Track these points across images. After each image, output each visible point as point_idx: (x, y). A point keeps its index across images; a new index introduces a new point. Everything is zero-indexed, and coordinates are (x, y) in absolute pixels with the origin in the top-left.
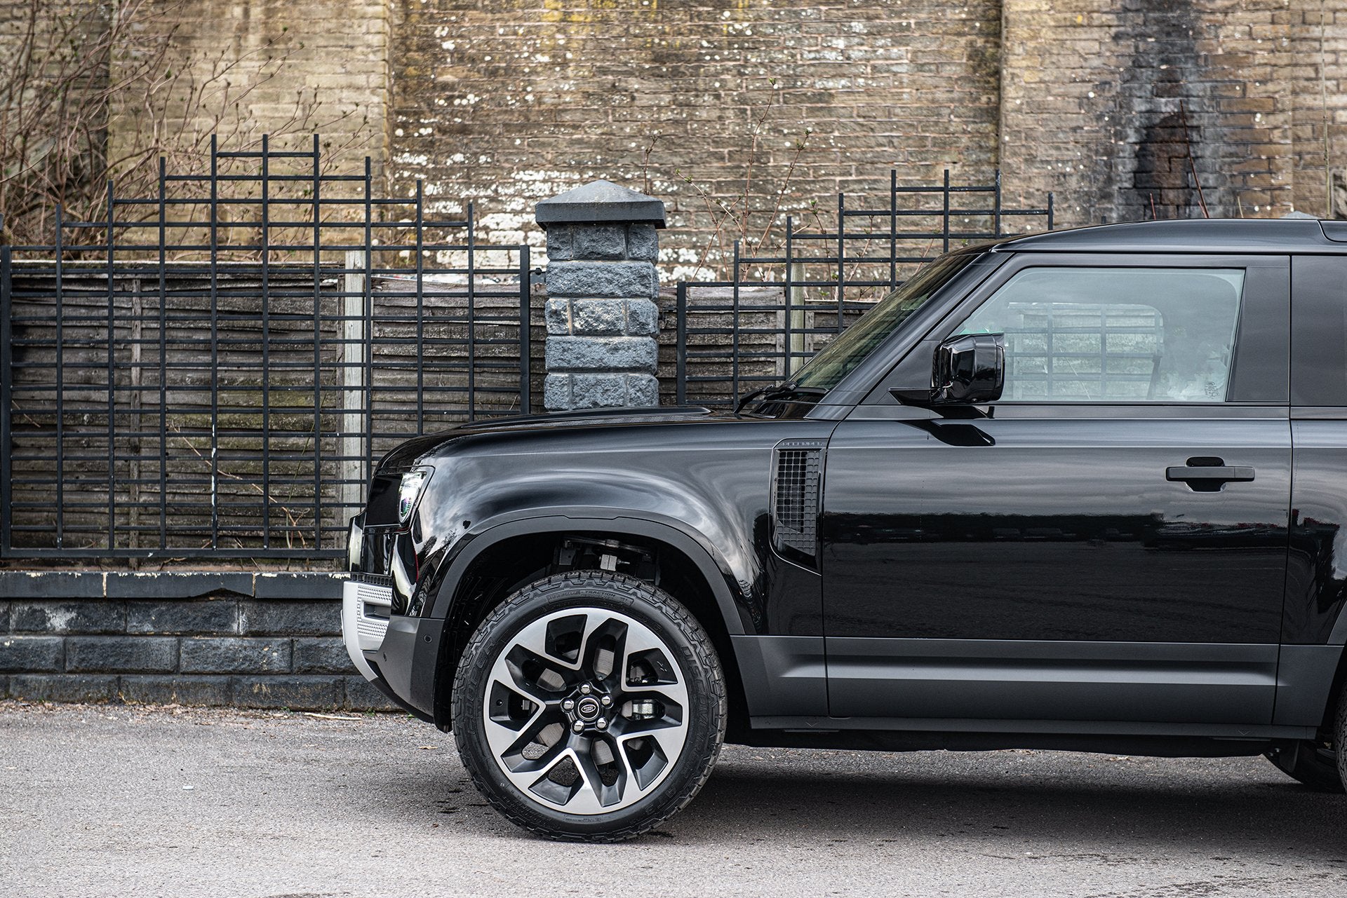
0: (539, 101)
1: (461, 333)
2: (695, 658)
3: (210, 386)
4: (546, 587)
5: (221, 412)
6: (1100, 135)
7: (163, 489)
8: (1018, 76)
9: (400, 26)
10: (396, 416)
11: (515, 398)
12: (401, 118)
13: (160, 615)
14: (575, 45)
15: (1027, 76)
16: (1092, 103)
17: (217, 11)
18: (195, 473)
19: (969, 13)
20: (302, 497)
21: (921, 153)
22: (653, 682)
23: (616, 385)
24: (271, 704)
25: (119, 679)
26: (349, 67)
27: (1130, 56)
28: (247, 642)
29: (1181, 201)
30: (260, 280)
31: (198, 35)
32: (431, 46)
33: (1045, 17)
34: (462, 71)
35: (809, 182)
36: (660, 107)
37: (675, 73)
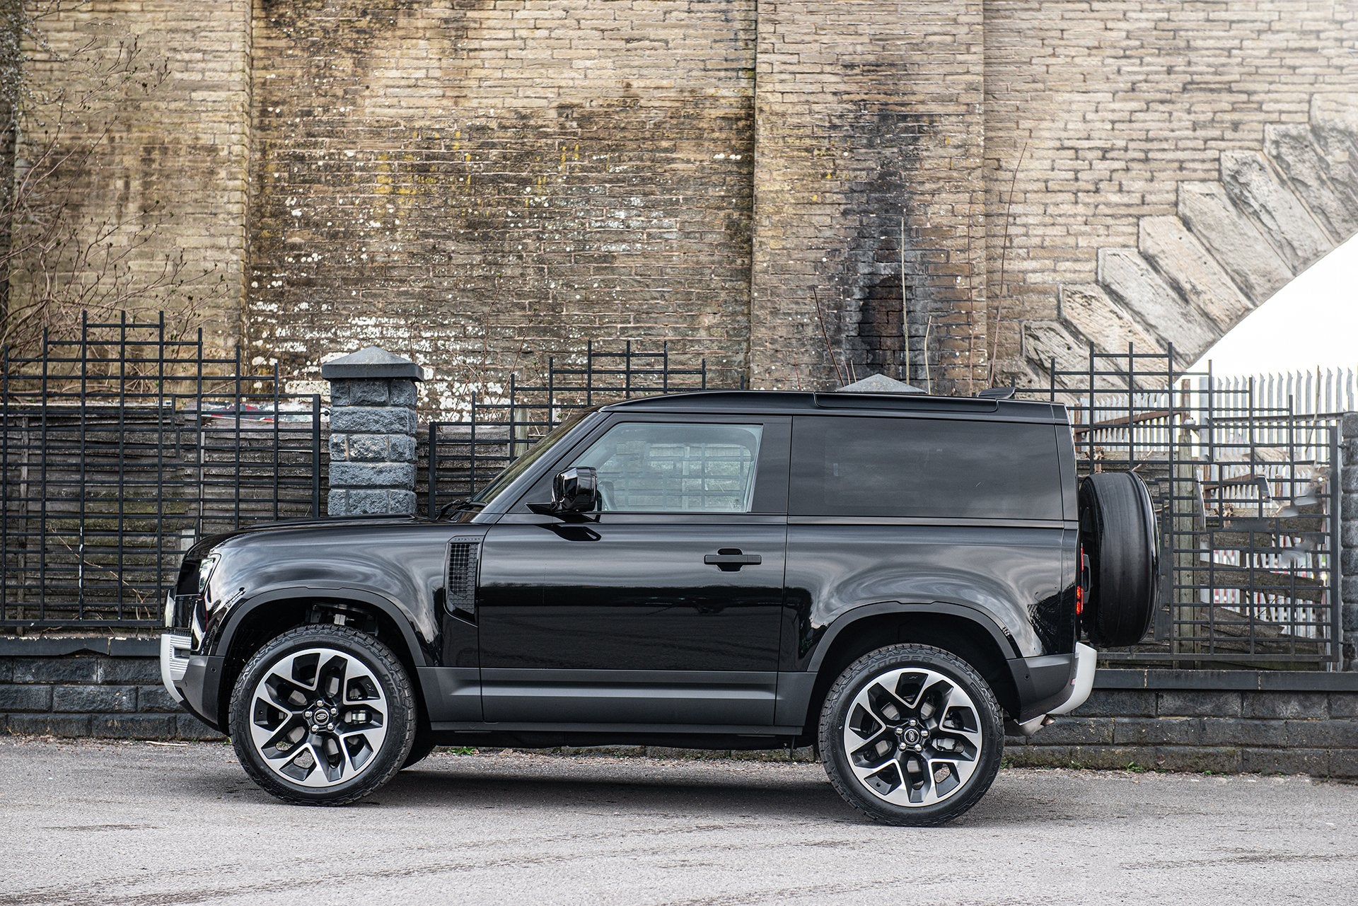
0: (372, 260)
1: (270, 458)
2: (392, 682)
3: (81, 498)
4: (293, 635)
5: (87, 517)
6: (831, 292)
7: (43, 575)
8: (765, 244)
9: (256, 197)
10: (221, 521)
11: (309, 507)
12: (256, 273)
13: (38, 669)
14: (403, 214)
15: (772, 244)
16: (824, 267)
17: (102, 183)
18: (67, 563)
19: (727, 191)
20: (148, 581)
21: (687, 305)
22: (365, 698)
23: (381, 498)
24: (119, 735)
25: (7, 716)
26: (212, 231)
27: (856, 228)
28: (103, 689)
29: (897, 348)
30: (118, 418)
31: (86, 203)
32: (281, 213)
33: (787, 195)
34: (308, 234)
35: (595, 329)
36: (472, 266)
37: (485, 238)
